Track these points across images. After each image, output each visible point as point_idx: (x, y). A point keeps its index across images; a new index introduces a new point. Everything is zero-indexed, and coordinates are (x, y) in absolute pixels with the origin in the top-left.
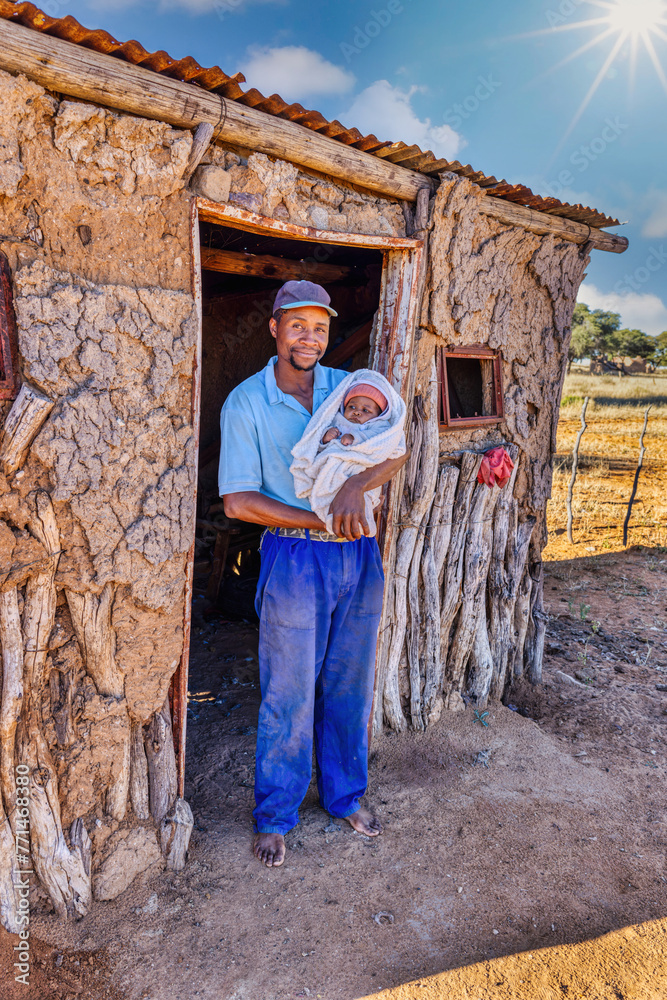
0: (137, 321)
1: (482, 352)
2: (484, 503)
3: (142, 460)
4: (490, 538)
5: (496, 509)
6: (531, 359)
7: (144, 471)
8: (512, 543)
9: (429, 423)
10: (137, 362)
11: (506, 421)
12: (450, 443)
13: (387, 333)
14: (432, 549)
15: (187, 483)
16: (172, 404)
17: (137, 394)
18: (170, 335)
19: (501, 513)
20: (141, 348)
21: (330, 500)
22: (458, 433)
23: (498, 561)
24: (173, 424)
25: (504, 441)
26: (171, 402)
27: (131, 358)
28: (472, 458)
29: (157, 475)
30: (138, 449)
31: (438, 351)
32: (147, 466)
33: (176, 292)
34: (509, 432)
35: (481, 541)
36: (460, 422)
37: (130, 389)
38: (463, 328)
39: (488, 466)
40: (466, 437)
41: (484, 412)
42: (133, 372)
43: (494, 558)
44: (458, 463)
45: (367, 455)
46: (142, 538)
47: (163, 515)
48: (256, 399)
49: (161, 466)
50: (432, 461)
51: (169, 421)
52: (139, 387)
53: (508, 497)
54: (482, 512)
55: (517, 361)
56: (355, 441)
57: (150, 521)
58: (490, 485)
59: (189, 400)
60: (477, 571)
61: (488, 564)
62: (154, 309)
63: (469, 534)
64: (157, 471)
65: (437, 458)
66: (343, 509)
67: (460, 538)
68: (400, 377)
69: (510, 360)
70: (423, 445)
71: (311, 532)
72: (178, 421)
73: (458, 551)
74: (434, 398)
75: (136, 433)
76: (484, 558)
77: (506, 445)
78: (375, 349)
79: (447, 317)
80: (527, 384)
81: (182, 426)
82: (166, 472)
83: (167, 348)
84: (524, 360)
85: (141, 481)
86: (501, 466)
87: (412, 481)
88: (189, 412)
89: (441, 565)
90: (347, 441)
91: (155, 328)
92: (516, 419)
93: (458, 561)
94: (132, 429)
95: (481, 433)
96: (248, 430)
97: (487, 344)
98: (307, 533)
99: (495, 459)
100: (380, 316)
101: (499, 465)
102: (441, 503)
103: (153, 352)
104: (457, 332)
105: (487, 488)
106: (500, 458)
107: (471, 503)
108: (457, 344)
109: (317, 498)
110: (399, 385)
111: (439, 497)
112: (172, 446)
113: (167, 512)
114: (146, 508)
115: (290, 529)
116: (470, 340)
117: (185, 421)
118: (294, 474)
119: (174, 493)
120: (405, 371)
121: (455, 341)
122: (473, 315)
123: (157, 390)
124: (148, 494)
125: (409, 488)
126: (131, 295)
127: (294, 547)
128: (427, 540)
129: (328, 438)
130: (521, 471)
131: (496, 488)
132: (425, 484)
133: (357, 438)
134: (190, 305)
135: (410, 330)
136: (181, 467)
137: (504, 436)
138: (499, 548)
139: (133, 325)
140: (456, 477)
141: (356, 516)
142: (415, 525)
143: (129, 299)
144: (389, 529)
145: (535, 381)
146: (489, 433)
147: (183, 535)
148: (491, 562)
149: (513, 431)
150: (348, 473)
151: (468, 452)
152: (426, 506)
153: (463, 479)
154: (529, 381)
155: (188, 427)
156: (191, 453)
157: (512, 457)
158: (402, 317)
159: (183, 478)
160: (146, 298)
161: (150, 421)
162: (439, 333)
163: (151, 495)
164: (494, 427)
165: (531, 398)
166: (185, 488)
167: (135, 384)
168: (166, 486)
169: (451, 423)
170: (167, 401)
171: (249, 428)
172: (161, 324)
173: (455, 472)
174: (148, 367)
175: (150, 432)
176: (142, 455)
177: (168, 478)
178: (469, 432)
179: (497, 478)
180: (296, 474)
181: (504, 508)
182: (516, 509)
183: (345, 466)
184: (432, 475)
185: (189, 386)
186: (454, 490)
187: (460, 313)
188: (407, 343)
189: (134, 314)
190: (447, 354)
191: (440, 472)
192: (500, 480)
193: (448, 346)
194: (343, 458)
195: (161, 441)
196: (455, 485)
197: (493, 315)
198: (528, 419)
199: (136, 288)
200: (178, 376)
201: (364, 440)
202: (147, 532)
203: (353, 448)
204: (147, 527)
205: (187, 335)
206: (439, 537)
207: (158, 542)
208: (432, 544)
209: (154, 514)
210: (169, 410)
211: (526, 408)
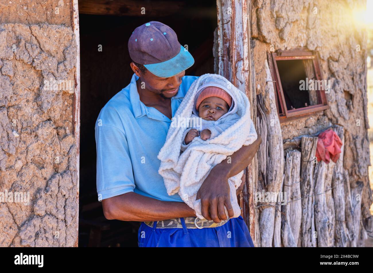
0: (30, 50)
1: (303, 54)
2: (324, 177)
3: (32, 166)
4: (332, 205)
5: (333, 180)
6: (341, 56)
7: (34, 175)
8: (349, 206)
9: (271, 116)
10: (29, 83)
11: (330, 108)
12: (289, 131)
13: (228, 45)
14: (289, 223)
15: (71, 185)
16: (57, 117)
17: (28, 110)
18: (55, 60)
19: (337, 183)
20: (33, 72)
21: (197, 188)
22: (295, 122)
23: (341, 222)
24: (58, 134)
25: (331, 124)
26: (56, 115)
27: (24, 80)
28: (309, 141)
29: (45, 179)
30: (30, 157)
31: (269, 56)
32: (37, 171)
33: (60, 26)
34: (334, 116)
35: (326, 208)
36: (295, 112)
37: (23, 105)
38: (286, 36)
39: (323, 147)
40: (301, 124)
41: (311, 102)
42: (26, 92)
43: (338, 221)
44: (299, 147)
45: (225, 145)
46: (33, 235)
47: (51, 214)
48: (124, 113)
49: (48, 172)
50: (278, 148)
51: (55, 132)
52: (31, 104)
53: (341, 169)
54: (323, 185)
55: (331, 59)
56: (213, 135)
57: (40, 220)
58: (327, 161)
59: (70, 113)
60: (327, 233)
61: (334, 226)
62: (42, 40)
63: (316, 204)
64: (45, 176)
65: (282, 145)
66: (209, 194)
67: (310, 209)
68: (243, 80)
69: (326, 59)
70: (269, 135)
71: (187, 222)
72: (62, 131)
73: (310, 221)
74: (272, 94)
75: (28, 143)
76: (331, 222)
77: (334, 127)
78: (218, 59)
79: (272, 28)
80: (341, 76)
81: (66, 135)
82: (53, 177)
83: (52, 70)
84: (336, 57)
85: (32, 185)
86: (333, 144)
87: (264, 168)
88: (71, 124)
89: (298, 235)
90: (206, 137)
91: (44, 55)
92: (338, 105)
93: (311, 228)
94: (25, 139)
95: (312, 120)
96: (120, 141)
97: (306, 47)
98: (183, 223)
99: (327, 140)
100: (220, 32)
101: (331, 144)
102: (290, 183)
103: (42, 75)
104: (282, 39)
105: (324, 164)
106: (331, 138)
107: (313, 179)
108: (283, 49)
109: (186, 188)
110: (244, 86)
111: (288, 178)
112: (58, 153)
113: (54, 212)
114: (36, 208)
115: (167, 221)
116: (293, 45)
117: (68, 131)
118: (163, 175)
119: (60, 195)
120: (247, 75)
121: (282, 47)
122: (292, 25)
123: (45, 105)
124: (38, 196)
125: (263, 174)
126: (26, 30)
127: (172, 237)
128: (283, 216)
129: (189, 139)
130: (347, 147)
131: (332, 164)
132: (275, 169)
133: (214, 132)
134: (70, 35)
135: (246, 41)
136: (65, 172)
137: (330, 120)
138: (340, 212)
139: (26, 53)
140: (299, 159)
141: (222, 200)
142: (272, 204)
143: (24, 33)
144: (251, 211)
145: (347, 73)
146: (318, 119)
147: (68, 233)
148: (336, 224)
149: (337, 115)
150: (211, 162)
151: (305, 137)
152: (279, 187)
153: (305, 159)
154: (343, 73)
155: (71, 136)
156: (74, 159)
157: (340, 136)
158: (238, 31)
159: (67, 182)
160: (37, 32)
161: (40, 132)
162: (268, 41)
163: (41, 197)
164: (322, 114)
165: (346, 87)
166: (69, 190)
167: (28, 101)
168: (53, 189)
169: (289, 114)
170: (52, 115)
171: (120, 138)
172: (48, 51)
173: (298, 155)
174: (37, 86)
175: (39, 142)
176: (33, 161)
177: (54, 181)
178: (303, 120)
179: (331, 155)
180: (164, 175)
181: (338, 179)
182: (348, 178)
183: (206, 157)
184: (279, 160)
185: (71, 101)
186: (299, 170)
187: (282, 24)
188: (245, 51)
189: (27, 45)
190: (276, 58)
191: (285, 157)
192: (334, 156)
193: (276, 51)
194: (204, 150)
195: (48, 149)
196: (299, 166)
197: (307, 23)
198: (346, 104)
199: (29, 25)
200: (61, 93)
201: (220, 133)
202: (37, 229)
203: (212, 141)
204: (38, 225)
205: (68, 59)
206: (293, 211)
207: (47, 238)
208: (288, 218)
209: (43, 213)
210: (55, 123)
211: (343, 95)
